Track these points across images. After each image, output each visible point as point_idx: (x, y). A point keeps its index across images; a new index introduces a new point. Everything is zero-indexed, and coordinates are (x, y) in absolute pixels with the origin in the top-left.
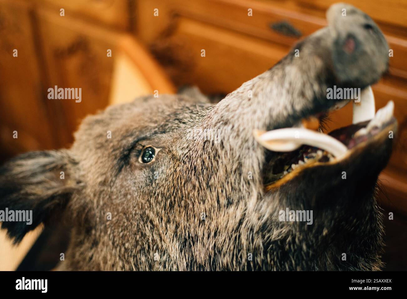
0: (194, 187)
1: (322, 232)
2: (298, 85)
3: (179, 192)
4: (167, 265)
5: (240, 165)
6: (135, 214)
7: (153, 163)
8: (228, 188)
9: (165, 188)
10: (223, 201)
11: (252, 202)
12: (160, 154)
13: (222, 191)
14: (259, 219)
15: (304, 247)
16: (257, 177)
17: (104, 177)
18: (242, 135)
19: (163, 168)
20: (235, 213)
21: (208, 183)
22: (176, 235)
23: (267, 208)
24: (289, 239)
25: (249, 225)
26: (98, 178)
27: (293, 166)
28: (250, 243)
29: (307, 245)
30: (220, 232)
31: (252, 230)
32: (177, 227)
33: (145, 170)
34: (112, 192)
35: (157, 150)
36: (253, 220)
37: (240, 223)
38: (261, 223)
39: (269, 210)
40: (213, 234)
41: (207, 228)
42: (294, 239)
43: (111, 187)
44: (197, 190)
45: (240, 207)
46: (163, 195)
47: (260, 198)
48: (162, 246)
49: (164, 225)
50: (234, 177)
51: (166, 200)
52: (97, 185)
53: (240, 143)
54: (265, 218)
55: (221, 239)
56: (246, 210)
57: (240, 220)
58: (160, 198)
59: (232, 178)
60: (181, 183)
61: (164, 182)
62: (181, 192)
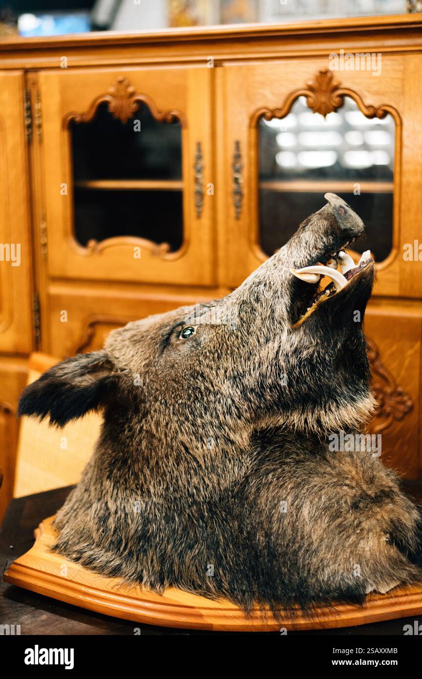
0: (237, 337)
1: (337, 345)
2: (312, 242)
3: (225, 344)
4: (222, 401)
5: (273, 311)
6: (185, 376)
7: (195, 335)
8: (265, 330)
9: (211, 347)
10: (262, 340)
11: (284, 336)
12: (199, 328)
13: (261, 334)
14: (291, 347)
15: (327, 358)
16: (286, 317)
17: (147, 360)
18: (273, 287)
19: (205, 336)
20: (273, 346)
21: (248, 331)
22: (226, 378)
23: (295, 339)
24: (316, 354)
25: (285, 353)
26: (141, 362)
27: (308, 309)
28: (287, 364)
29: (329, 355)
30: (262, 364)
31: (287, 355)
32: (226, 372)
33: (188, 342)
34: (156, 370)
35: (195, 328)
36: (287, 348)
37: (277, 353)
38: (293, 348)
39: (298, 339)
40: (257, 365)
41: (252, 362)
42: (319, 354)
43: (155, 367)
44: (240, 339)
45: (276, 340)
46: (210, 352)
47: (290, 332)
48: (214, 390)
49: (214, 372)
50: (269, 322)
51: (214, 354)
52: (142, 368)
53: (272, 294)
54: (295, 345)
55: (264, 368)
56: (281, 342)
57: (277, 351)
58: (208, 354)
59: (267, 323)
60: (225, 338)
61: (208, 343)
62: (226, 344)
